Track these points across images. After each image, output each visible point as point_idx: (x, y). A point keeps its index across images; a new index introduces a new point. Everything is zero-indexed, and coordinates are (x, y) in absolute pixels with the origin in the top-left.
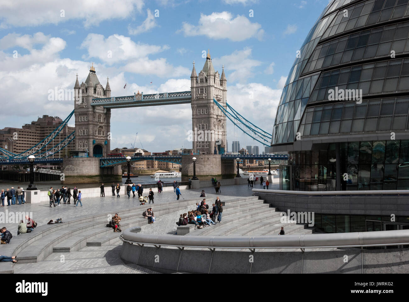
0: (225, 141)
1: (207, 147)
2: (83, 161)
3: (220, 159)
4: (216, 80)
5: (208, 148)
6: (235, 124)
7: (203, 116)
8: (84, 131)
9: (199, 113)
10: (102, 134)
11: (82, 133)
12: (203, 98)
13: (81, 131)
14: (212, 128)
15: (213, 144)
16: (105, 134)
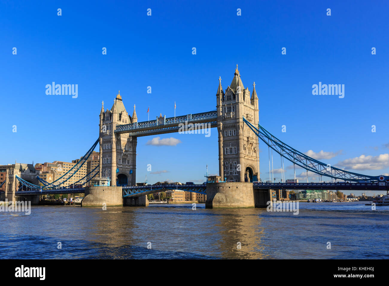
0: (257, 168)
1: (236, 174)
2: (103, 190)
3: (252, 189)
4: (245, 98)
5: (238, 175)
6: (269, 146)
7: (231, 138)
8: (107, 159)
9: (226, 134)
10: (127, 163)
11: (106, 162)
12: (230, 117)
13: (105, 160)
14: (241, 151)
15: (244, 170)
16: (130, 163)
